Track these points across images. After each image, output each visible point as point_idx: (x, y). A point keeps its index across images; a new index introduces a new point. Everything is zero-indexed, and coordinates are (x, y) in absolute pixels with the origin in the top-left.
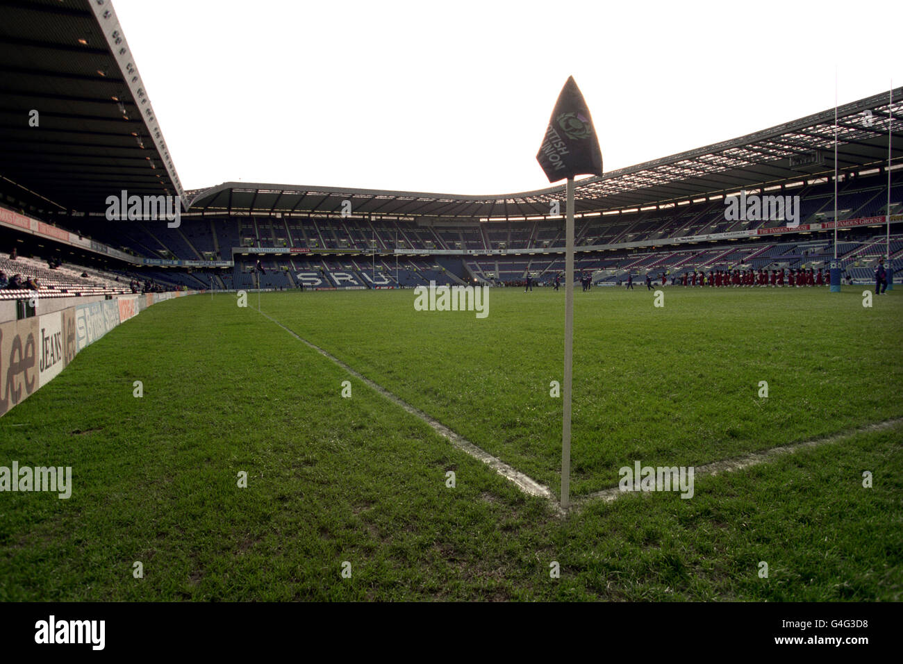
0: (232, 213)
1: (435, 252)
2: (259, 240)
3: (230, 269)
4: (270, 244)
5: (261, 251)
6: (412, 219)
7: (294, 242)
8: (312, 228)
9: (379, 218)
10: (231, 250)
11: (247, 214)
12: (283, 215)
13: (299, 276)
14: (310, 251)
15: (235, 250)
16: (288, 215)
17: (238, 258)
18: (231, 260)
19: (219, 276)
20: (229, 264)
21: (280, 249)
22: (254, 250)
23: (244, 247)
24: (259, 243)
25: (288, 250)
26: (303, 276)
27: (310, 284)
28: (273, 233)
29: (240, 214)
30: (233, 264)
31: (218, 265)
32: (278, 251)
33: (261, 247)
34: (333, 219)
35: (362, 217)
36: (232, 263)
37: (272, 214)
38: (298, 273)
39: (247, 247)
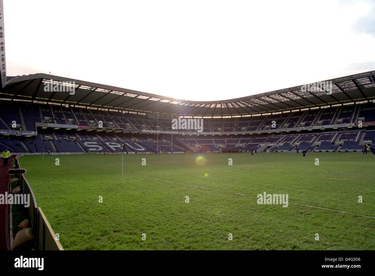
0: (35, 102)
1: (164, 132)
2: (55, 119)
3: (33, 137)
4: (63, 122)
5: (57, 126)
6: (145, 114)
7: (80, 122)
8: (89, 115)
9: (127, 112)
10: (35, 125)
11: (46, 103)
12: (69, 106)
13: (85, 144)
14: (91, 128)
15: (38, 124)
16: (73, 106)
17: (40, 130)
18: (35, 131)
19: (24, 142)
20: (33, 133)
21: (71, 126)
22: (51, 125)
23: (45, 122)
24: (55, 120)
25: (76, 127)
26: (87, 144)
27: (95, 149)
28: (64, 116)
29: (40, 102)
30: (37, 134)
31: (24, 134)
32: (69, 127)
33: (57, 123)
34: (101, 111)
35: (117, 111)
36: (35, 133)
37: (63, 105)
38: (84, 141)
39: (47, 123)
